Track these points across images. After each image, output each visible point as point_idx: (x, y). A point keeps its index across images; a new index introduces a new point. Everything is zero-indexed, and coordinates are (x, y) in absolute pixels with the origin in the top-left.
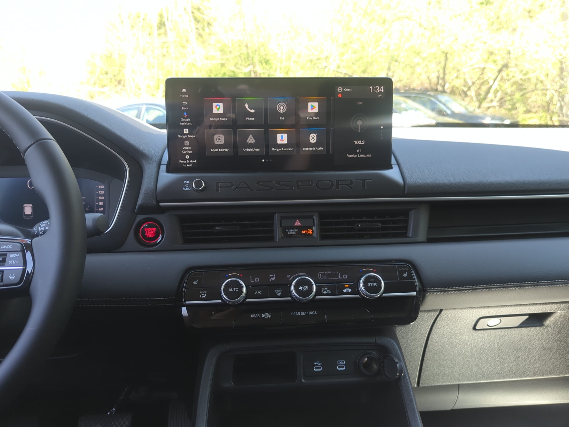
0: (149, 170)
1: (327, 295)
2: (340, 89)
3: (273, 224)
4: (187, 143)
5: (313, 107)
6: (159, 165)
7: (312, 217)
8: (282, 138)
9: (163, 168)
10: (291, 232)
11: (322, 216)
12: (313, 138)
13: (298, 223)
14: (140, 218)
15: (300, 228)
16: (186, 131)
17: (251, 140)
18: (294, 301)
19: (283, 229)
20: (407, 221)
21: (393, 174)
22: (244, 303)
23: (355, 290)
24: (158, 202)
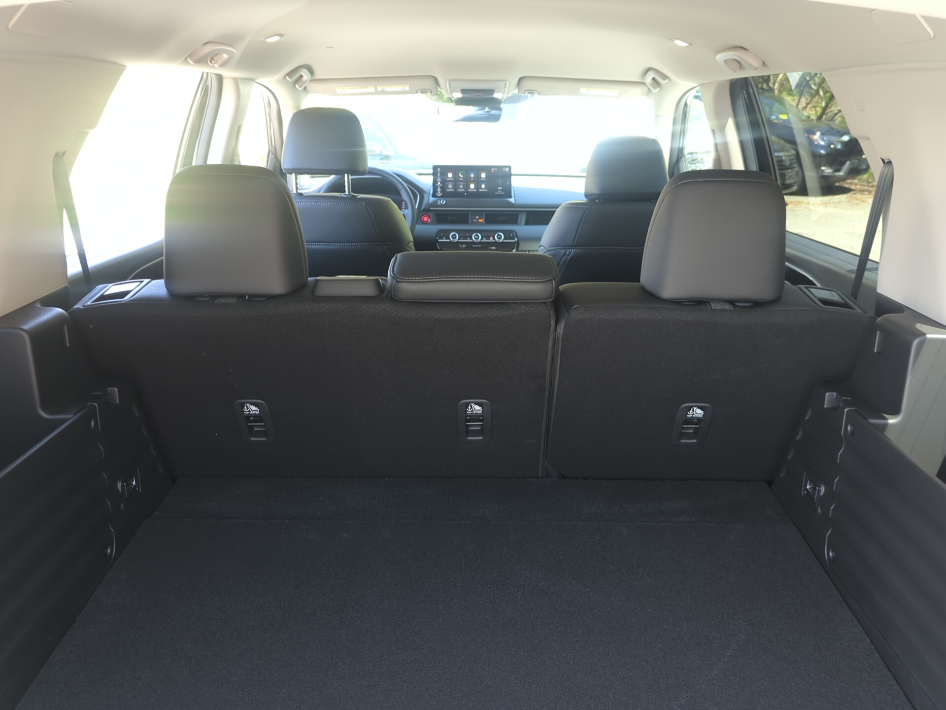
0: (426, 197)
1: (485, 240)
2: (493, 169)
3: (468, 218)
4: (439, 187)
5: (483, 175)
6: (429, 194)
7: (482, 216)
8: (472, 186)
9: (431, 196)
10: (475, 220)
11: (486, 215)
12: (483, 186)
13: (477, 217)
14: (422, 213)
15: (478, 219)
16: (439, 183)
17: (461, 186)
18: (473, 242)
19: (472, 219)
20: (518, 218)
21: (512, 200)
22: (457, 242)
23: (494, 239)
24: (429, 207)
